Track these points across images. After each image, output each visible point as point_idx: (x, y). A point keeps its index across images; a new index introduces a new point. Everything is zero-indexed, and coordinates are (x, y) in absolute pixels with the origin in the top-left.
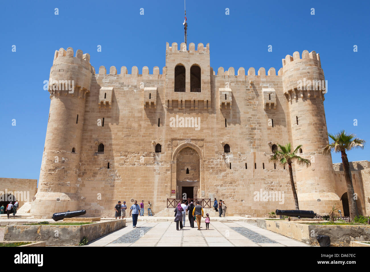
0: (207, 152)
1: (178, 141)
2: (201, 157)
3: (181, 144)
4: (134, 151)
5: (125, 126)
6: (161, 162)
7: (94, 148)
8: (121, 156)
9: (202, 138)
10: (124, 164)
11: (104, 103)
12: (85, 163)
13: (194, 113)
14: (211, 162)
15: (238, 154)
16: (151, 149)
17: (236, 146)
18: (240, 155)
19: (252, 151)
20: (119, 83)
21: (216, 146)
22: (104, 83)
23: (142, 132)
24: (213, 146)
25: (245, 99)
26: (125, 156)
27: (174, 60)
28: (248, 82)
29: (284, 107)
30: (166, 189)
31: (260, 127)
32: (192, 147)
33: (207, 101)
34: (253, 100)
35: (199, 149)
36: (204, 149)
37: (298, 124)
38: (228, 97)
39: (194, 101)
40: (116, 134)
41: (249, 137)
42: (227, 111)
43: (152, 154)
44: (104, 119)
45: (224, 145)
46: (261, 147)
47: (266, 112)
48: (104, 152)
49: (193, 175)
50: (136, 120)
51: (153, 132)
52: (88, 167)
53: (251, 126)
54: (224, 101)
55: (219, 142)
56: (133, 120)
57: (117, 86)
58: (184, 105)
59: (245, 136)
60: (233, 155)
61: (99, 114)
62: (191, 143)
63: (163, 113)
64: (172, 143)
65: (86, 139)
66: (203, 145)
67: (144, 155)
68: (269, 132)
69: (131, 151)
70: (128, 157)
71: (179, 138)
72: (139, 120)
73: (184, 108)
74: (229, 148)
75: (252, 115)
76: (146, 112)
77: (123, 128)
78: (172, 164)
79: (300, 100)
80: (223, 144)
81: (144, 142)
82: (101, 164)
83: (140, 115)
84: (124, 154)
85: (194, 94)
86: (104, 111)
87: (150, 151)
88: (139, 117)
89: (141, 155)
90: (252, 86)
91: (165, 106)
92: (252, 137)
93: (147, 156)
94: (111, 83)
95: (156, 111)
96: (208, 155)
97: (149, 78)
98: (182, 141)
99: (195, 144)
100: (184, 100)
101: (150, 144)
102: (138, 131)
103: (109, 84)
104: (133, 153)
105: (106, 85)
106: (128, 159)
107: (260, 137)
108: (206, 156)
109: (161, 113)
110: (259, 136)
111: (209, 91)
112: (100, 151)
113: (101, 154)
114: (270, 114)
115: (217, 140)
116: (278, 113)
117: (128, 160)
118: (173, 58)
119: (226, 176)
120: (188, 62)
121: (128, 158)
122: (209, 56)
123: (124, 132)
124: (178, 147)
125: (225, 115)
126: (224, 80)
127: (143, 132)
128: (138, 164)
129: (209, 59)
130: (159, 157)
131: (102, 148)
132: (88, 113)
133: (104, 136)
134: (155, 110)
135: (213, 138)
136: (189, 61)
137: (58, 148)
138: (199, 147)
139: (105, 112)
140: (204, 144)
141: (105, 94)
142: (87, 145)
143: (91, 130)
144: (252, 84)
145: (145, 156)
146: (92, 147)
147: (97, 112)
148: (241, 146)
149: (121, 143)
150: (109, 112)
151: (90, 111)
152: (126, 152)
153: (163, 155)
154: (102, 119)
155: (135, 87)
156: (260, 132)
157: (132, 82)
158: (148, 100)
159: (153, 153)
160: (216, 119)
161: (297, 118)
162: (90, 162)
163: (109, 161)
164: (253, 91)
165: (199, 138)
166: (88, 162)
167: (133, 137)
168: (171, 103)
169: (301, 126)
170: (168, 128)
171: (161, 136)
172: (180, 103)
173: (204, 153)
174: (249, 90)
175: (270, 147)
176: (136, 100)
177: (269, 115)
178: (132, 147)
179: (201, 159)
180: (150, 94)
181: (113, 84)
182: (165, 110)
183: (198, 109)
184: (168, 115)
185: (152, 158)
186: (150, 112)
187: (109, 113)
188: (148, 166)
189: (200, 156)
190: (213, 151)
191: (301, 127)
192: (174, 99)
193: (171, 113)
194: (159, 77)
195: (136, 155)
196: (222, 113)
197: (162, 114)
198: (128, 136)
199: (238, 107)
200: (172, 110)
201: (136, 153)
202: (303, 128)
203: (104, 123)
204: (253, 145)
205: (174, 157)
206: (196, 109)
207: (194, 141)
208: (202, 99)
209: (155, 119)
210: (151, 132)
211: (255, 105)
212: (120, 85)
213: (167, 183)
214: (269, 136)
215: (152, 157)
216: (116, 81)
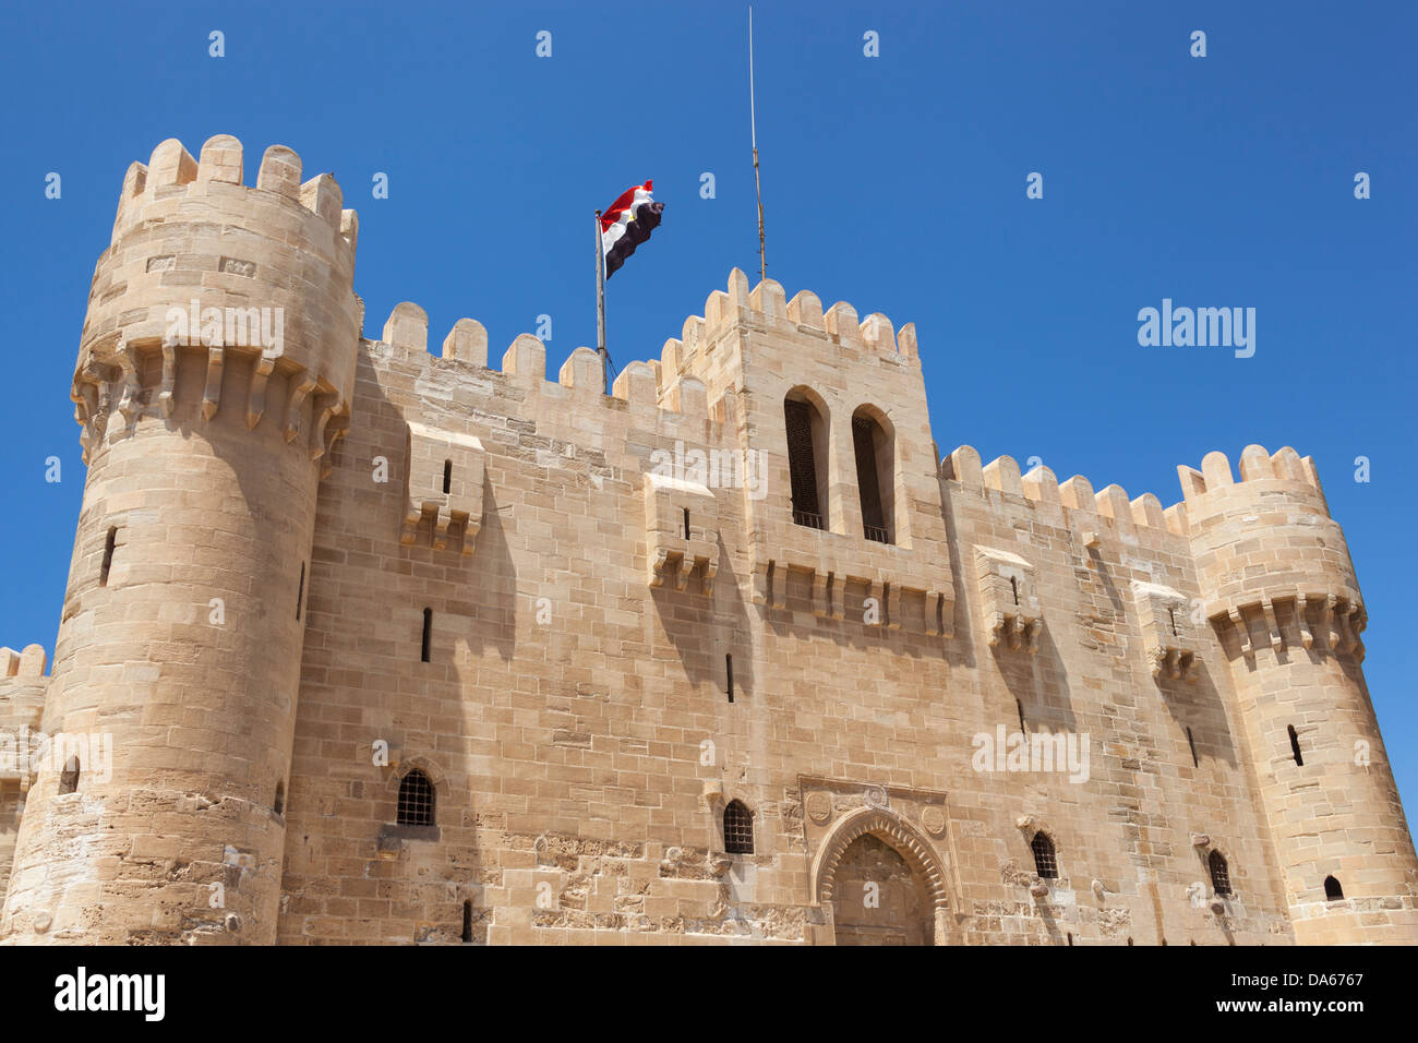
0: (967, 867)
1: (832, 795)
2: (943, 896)
3: (849, 810)
4: (611, 836)
5: (557, 674)
6: (760, 911)
7: (374, 796)
8: (540, 861)
9: (938, 789)
10: (560, 914)
11: (443, 519)
12: (315, 897)
13: (886, 646)
14: (992, 928)
15: (1093, 891)
16: (704, 831)
17: (1080, 848)
18: (1100, 897)
19: (1143, 876)
20: (512, 422)
21: (1000, 841)
22: (424, 400)
23: (651, 724)
24: (988, 836)
25: (1079, 617)
26: (560, 860)
27: (778, 364)
28: (1078, 540)
29: (1216, 677)
31: (1153, 762)
32: (897, 832)
33: (941, 598)
34: (1105, 626)
35: (929, 848)
36: (953, 849)
37: (1300, 763)
38: (1024, 592)
39: (886, 586)
40: (507, 718)
41: (1120, 805)
42: (1018, 662)
43: (710, 863)
44: (428, 613)
45: (1031, 839)
46: (1172, 861)
47: (1164, 693)
48: (440, 826)
50: (615, 646)
51: (705, 726)
52: (335, 927)
53: (1120, 750)
54: (1012, 610)
55: (1008, 818)
56: (599, 646)
57: (497, 437)
58: (838, 603)
59: (1106, 796)
60: (1074, 892)
61: (400, 585)
62: (890, 809)
63: (746, 630)
64: (802, 805)
65: (323, 731)
66: (945, 829)
67: (667, 861)
68: (1186, 787)
69: (594, 834)
70: (579, 871)
71: (832, 776)
72: (630, 653)
73: (839, 615)
74: (1053, 852)
75: (1116, 698)
76: (662, 611)
77: (544, 683)
78: (813, 930)
79: (1298, 655)
80: (1025, 828)
81: (665, 786)
82: (419, 908)
83: (630, 620)
84: (554, 850)
85: (883, 553)
86: (431, 564)
87: (697, 842)
88: (626, 633)
89: (654, 860)
90: (1096, 561)
91: (751, 589)
92: (1132, 807)
93: (683, 875)
94: (462, 410)
95: (711, 611)
96: (973, 888)
97: (663, 426)
98: (850, 798)
99: (910, 818)
100: (840, 575)
101: (695, 798)
102: (628, 712)
103: (454, 414)
104: (609, 844)
105: (435, 416)
106: (579, 882)
107: (1159, 812)
108: (965, 889)
109: (732, 625)
110: (1157, 803)
111: (941, 551)
112: (411, 816)
113: (422, 838)
114: (1179, 701)
115: (1000, 806)
116: (1203, 702)
117: (583, 891)
118: (773, 354)
120: (840, 391)
121: (582, 877)
122: (921, 383)
123: (550, 711)
124: (835, 826)
125: (1014, 682)
126: (987, 508)
127: (651, 720)
128: (640, 921)
129: (923, 396)
130: (742, 880)
131: (421, 799)
132: (331, 566)
133: (436, 724)
134: (706, 604)
135: (981, 796)
136: (842, 384)
137: (198, 772)
138: (929, 840)
139: (437, 574)
140: (950, 821)
141: (448, 466)
142: (331, 770)
143: (354, 678)
144: (1092, 550)
145: (673, 872)
146: (358, 786)
147: (387, 569)
148: (1099, 849)
149: (537, 777)
150: (462, 577)
151: (346, 552)
152: (568, 836)
153: (765, 869)
154: (421, 617)
155: (598, 460)
156: (1158, 782)
157: (580, 431)
158: (676, 541)
159: (716, 854)
160: (980, 698)
161: (1293, 735)
162: (348, 888)
163: (470, 886)
164: (1101, 583)
165: (925, 788)
166: (339, 887)
167: (600, 744)
168: (779, 576)
169: (1319, 770)
170: (776, 714)
171: (745, 760)
172: (823, 585)
173: (952, 870)
174: (1082, 574)
175: (1204, 864)
176: (606, 532)
177: (1175, 704)
178: (603, 813)
179: (944, 905)
180: (687, 513)
181: (473, 419)
182: (753, 613)
183: (900, 634)
184: (769, 643)
185: (714, 887)
186: (680, 614)
187: (459, 586)
188: (694, 934)
189: (940, 888)
190: (991, 862)
191: (1319, 778)
192: (797, 562)
193: (782, 632)
194: (711, 432)
195: (626, 859)
196: (1003, 669)
197: (740, 634)
198: (575, 739)
199: (1056, 649)
200: (788, 617)
201: (624, 850)
202: (1328, 784)
203: (435, 643)
204: (1144, 849)
205: (820, 887)
206: (893, 632)
207: (903, 804)
208: (919, 586)
209: (709, 657)
210: (696, 730)
211: (1116, 648)
212: (514, 433)
214: (1191, 806)
215: (710, 882)
216: (493, 409)
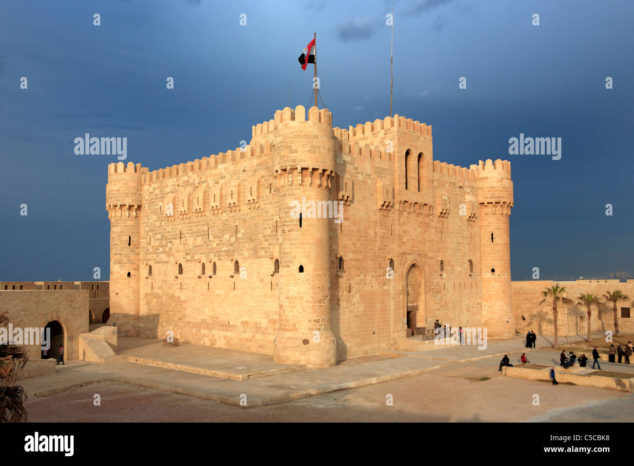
0: (429, 270)
1: (408, 256)
3: (410, 259)
6: (395, 283)
7: (335, 264)
8: (361, 275)
10: (364, 286)
11: (346, 198)
14: (432, 283)
16: (387, 267)
17: (448, 263)
20: (354, 168)
21: (435, 264)
23: (378, 243)
26: (364, 275)
30: (399, 317)
32: (418, 264)
36: (427, 266)
45: (440, 262)
48: (345, 269)
49: (413, 297)
50: (372, 225)
55: (437, 258)
60: (447, 274)
62: (417, 258)
64: (403, 259)
69: (369, 269)
70: (367, 277)
71: (408, 252)
72: (375, 226)
74: (444, 265)
76: (380, 215)
78: (403, 286)
81: (380, 257)
82: (343, 287)
83: (375, 218)
87: (385, 269)
88: (375, 221)
89: (379, 274)
91: (396, 208)
93: (383, 276)
95: (389, 214)
97: (381, 164)
99: (420, 260)
101: (386, 259)
102: (374, 241)
104: (371, 271)
109: (393, 217)
112: (340, 268)
113: (343, 272)
118: (403, 140)
119: (442, 299)
124: (408, 263)
128: (376, 287)
131: (341, 263)
133: (344, 247)
135: (433, 254)
138: (423, 264)
140: (427, 260)
141: (346, 184)
146: (333, 262)
149: (360, 257)
152: (365, 270)
153: (396, 274)
155: (369, 176)
157: (366, 168)
158: (385, 198)
163: (351, 282)
165: (423, 253)
170: (399, 238)
171: (394, 249)
173: (426, 271)
176: (371, 196)
178: (370, 264)
179: (424, 278)
180: (387, 191)
182: (396, 214)
184: (399, 221)
186: (384, 215)
187: (346, 213)
188: (385, 289)
189: (424, 275)
190: (433, 269)
192: (406, 200)
193: (401, 218)
195: (374, 274)
198: (366, 248)
205: (405, 277)
209: (388, 226)
210: (386, 244)
212: (355, 171)
213: (400, 309)
216: (350, 164)
